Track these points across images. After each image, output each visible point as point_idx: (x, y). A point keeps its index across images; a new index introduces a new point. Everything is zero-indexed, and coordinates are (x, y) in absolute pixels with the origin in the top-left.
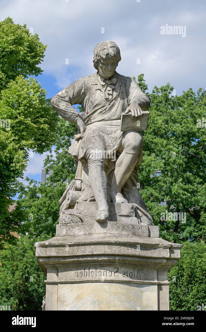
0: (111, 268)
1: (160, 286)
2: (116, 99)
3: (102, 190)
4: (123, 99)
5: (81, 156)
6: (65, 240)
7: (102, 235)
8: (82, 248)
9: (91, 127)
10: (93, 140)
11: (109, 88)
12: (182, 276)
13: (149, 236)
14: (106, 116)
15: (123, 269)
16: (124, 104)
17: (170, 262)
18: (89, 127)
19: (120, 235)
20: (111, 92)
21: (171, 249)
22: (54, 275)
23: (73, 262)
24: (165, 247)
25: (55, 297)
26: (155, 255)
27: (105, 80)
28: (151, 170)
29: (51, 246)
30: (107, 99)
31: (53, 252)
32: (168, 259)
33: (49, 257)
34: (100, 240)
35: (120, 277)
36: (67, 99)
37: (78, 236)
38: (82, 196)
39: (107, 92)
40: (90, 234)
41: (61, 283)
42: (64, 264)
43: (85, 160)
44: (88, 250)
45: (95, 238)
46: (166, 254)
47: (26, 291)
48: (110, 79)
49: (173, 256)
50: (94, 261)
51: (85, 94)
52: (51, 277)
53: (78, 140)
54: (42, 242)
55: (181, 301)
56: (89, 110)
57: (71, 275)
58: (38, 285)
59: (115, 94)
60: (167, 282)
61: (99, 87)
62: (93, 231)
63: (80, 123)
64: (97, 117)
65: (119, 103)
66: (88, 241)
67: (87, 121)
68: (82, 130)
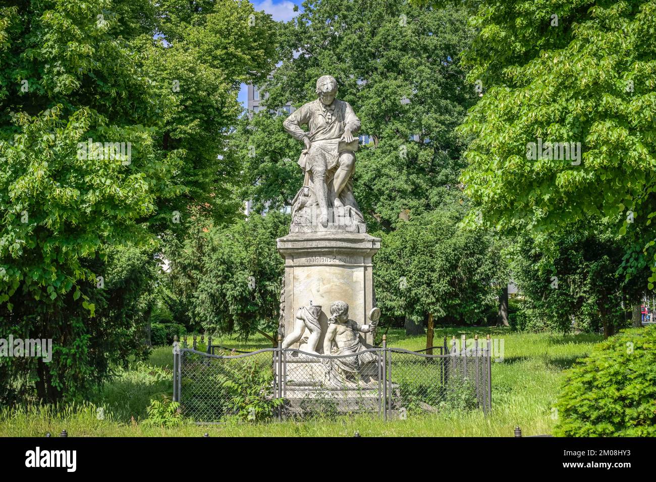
0: (331, 256)
1: (366, 268)
2: (334, 122)
3: (324, 198)
4: (340, 122)
5: (308, 169)
6: (297, 236)
7: (324, 233)
8: (310, 243)
9: (316, 145)
10: (317, 159)
11: (328, 114)
12: (406, 247)
13: (359, 232)
14: (327, 136)
15: (339, 257)
16: (341, 126)
17: (373, 251)
18: (314, 144)
19: (337, 233)
20: (330, 117)
21: (373, 242)
22: (291, 261)
23: (304, 252)
24: (369, 241)
25: (292, 276)
26: (362, 247)
27: (326, 106)
28: (397, 98)
29: (288, 241)
30: (327, 123)
31: (289, 245)
32: (371, 249)
33: (287, 249)
34: (323, 237)
35: (337, 262)
36: (296, 122)
37: (307, 233)
38: (310, 201)
39: (327, 117)
40: (316, 232)
41: (296, 266)
42: (297, 253)
43: (311, 172)
44: (314, 244)
45: (319, 235)
46: (370, 245)
47: (259, 264)
48: (329, 106)
49: (374, 247)
50: (319, 252)
51: (310, 117)
52: (289, 262)
53: (305, 154)
54: (282, 238)
55: (404, 271)
56: (313, 131)
57: (303, 260)
58: (270, 258)
59: (334, 118)
60: (371, 265)
61: (321, 112)
62: (317, 230)
63: (306, 141)
64: (320, 136)
65: (337, 126)
66: (314, 238)
67: (312, 139)
68: (308, 147)
